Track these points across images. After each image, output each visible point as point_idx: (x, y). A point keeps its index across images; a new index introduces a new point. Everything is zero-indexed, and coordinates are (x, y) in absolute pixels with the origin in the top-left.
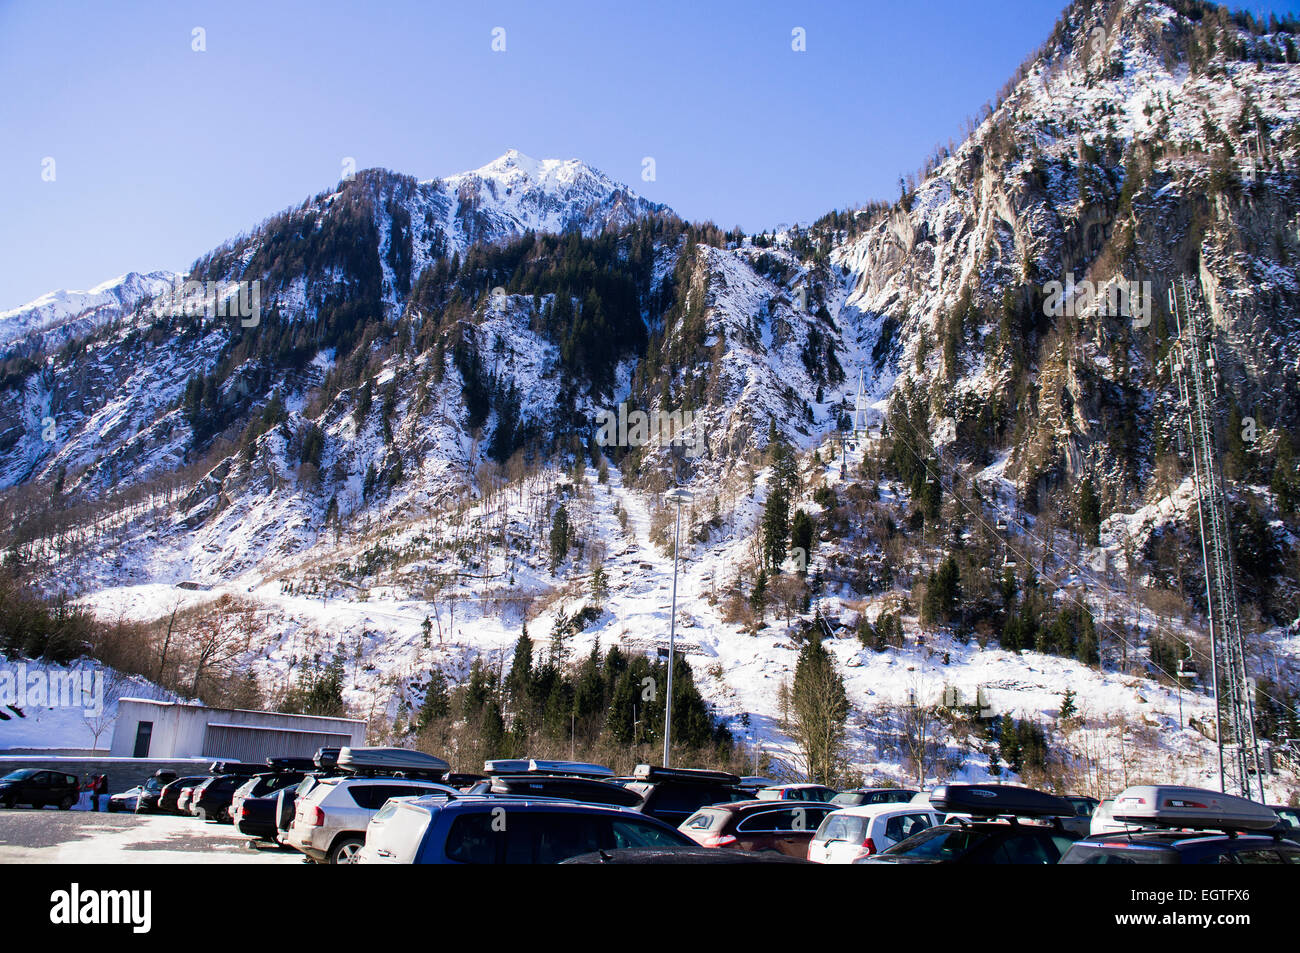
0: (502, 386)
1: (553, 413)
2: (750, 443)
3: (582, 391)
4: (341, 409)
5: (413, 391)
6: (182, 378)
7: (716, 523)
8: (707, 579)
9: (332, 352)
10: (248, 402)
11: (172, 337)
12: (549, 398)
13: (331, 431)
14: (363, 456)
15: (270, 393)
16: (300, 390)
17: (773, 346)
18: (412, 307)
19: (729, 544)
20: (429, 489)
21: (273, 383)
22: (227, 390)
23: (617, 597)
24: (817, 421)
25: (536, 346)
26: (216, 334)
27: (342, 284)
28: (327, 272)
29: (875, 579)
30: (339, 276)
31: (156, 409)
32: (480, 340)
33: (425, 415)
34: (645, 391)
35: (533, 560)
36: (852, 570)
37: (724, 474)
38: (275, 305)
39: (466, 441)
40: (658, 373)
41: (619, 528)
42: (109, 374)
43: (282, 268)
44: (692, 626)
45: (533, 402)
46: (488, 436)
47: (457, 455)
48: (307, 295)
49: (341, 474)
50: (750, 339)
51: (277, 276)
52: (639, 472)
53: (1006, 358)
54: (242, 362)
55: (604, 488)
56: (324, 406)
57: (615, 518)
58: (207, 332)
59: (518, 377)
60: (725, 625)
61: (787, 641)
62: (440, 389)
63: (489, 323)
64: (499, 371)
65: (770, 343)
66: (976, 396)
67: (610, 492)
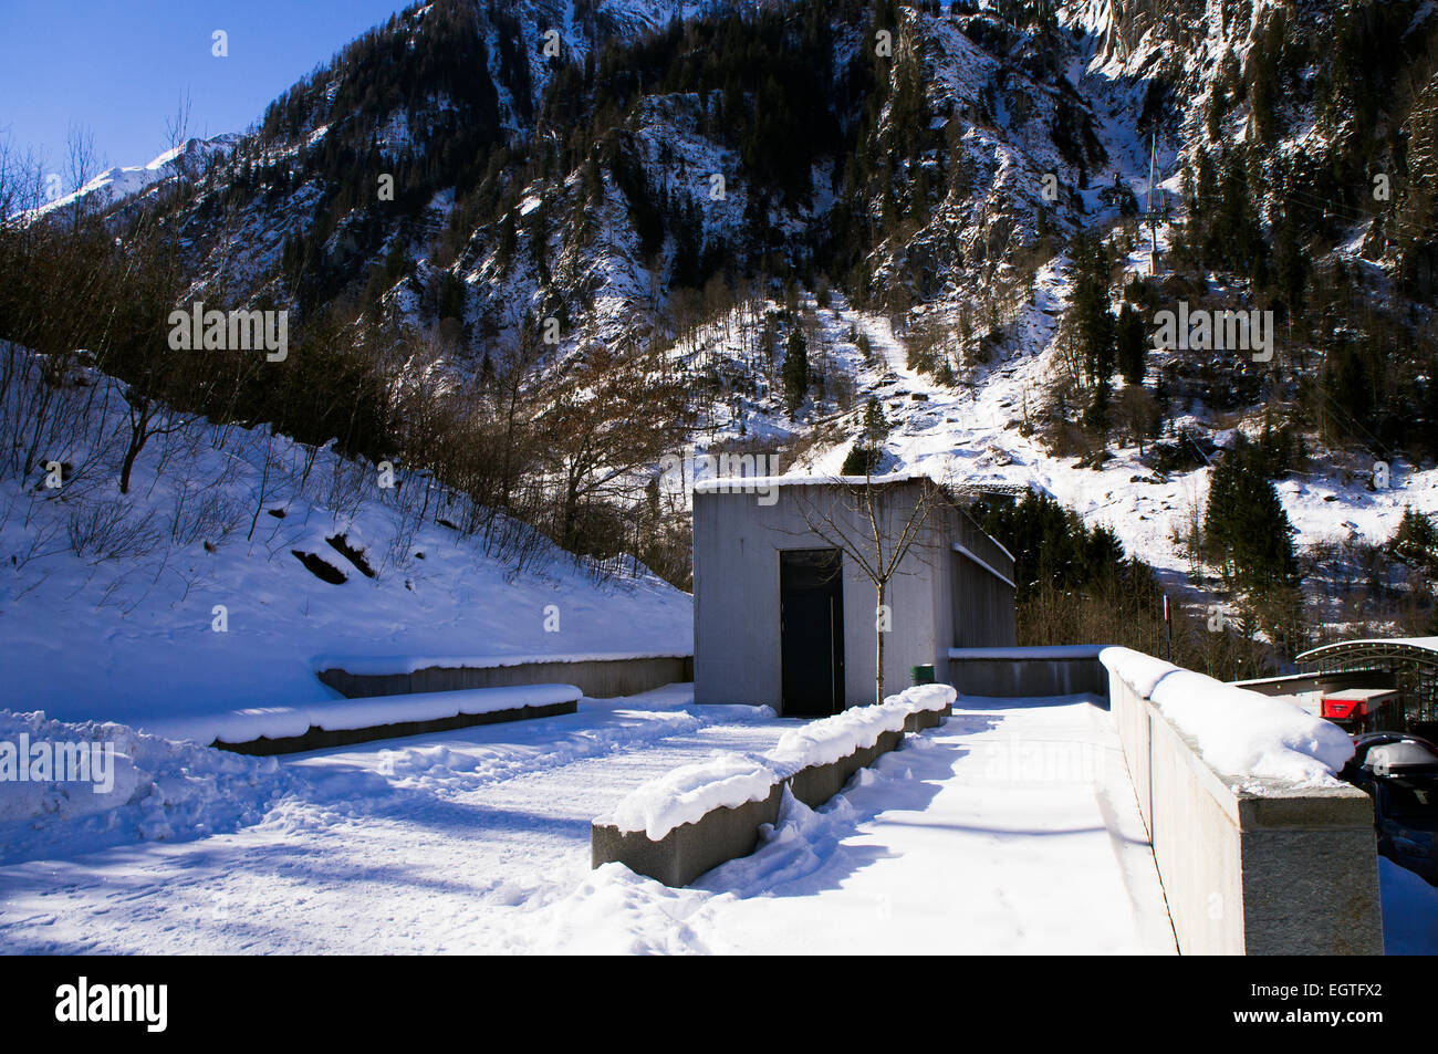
0: (676, 203)
1: (743, 232)
2: (1013, 240)
3: (774, 202)
4: (479, 251)
5: (567, 219)
6: (276, 242)
7: (997, 337)
8: (1008, 405)
9: (451, 191)
10: (359, 261)
11: (257, 195)
12: (737, 216)
13: (471, 279)
14: (515, 305)
15: (384, 248)
16: (419, 240)
17: (1012, 125)
18: (543, 125)
19: (1020, 362)
20: (604, 335)
21: (386, 236)
22: (332, 249)
23: (896, 436)
24: (1088, 210)
25: (710, 152)
26: (308, 186)
27: (451, 111)
28: (431, 98)
29: (1234, 391)
30: (445, 103)
31: (248, 283)
32: (641, 149)
33: (587, 246)
34: (859, 193)
35: (763, 403)
36: (1200, 382)
37: (982, 283)
38: (374, 144)
39: (643, 274)
40: (874, 168)
41: (862, 357)
42: (188, 247)
43: (375, 100)
44: (1009, 463)
45: (716, 220)
46: (667, 266)
47: (634, 291)
48: (411, 129)
49: (491, 328)
50: (984, 118)
51: (371, 110)
52: (870, 289)
53: (1344, 106)
54: (346, 213)
55: (827, 312)
56: (458, 250)
57: (851, 346)
58: (298, 183)
59: (693, 191)
60: (1054, 459)
61: (1147, 473)
62: (601, 212)
63: (649, 129)
64: (669, 186)
65: (1008, 122)
66: (1308, 158)
67: (838, 317)
